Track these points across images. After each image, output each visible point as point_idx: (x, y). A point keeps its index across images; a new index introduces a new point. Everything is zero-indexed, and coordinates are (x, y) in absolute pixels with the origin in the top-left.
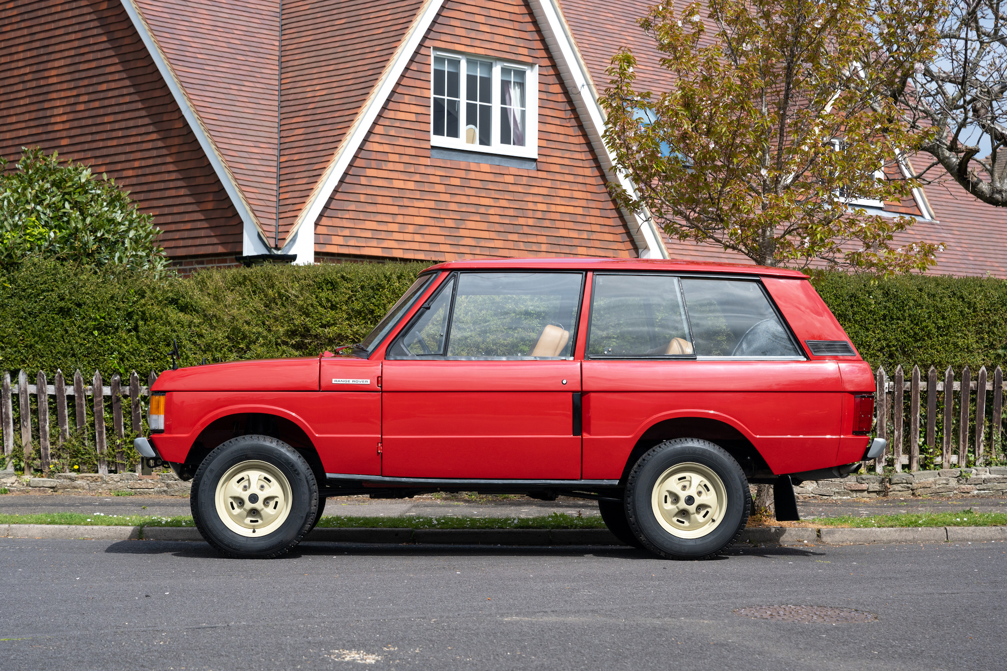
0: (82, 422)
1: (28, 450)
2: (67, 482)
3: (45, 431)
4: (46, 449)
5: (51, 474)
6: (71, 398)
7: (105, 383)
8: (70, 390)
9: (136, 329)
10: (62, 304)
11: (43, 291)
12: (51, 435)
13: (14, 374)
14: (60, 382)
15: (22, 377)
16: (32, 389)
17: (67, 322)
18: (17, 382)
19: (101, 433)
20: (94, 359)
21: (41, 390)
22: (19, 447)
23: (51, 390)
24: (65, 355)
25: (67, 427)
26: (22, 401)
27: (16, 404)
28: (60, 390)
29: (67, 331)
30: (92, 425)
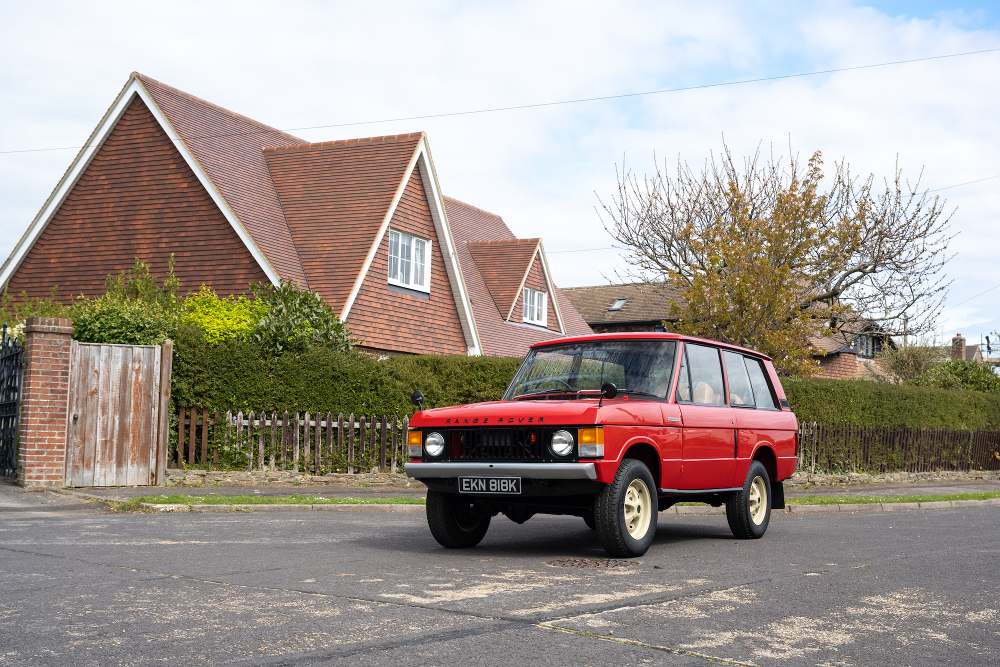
0: (341, 443)
1: (307, 460)
2: (334, 479)
3: (318, 448)
4: (318, 459)
5: (322, 474)
6: (335, 429)
7: (356, 420)
8: (335, 424)
9: (376, 389)
10: (334, 373)
11: (322, 365)
12: (322, 451)
13: (302, 414)
14: (330, 419)
15: (307, 416)
16: (312, 423)
17: (336, 384)
18: (304, 419)
19: (351, 450)
20: (351, 406)
21: (318, 424)
22: (302, 458)
23: (324, 424)
24: (334, 403)
25: (331, 446)
26: (306, 430)
27: (302, 431)
28: (329, 424)
29: (336, 389)
30: (347, 445)
